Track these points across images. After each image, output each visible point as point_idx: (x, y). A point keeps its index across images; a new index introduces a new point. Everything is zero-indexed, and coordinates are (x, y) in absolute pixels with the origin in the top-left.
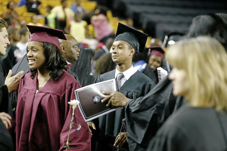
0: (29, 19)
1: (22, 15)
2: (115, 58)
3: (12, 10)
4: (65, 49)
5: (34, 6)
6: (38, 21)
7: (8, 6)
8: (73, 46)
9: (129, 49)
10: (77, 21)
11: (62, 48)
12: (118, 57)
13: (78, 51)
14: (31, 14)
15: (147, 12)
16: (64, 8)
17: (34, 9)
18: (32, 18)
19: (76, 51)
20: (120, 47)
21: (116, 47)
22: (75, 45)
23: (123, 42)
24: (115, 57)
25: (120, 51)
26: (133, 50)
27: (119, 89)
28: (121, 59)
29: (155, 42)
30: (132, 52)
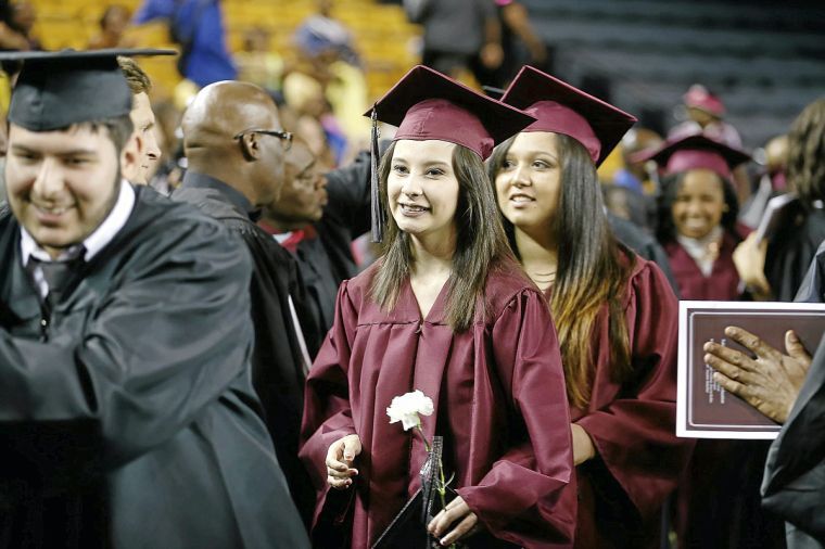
7: (104, 24)
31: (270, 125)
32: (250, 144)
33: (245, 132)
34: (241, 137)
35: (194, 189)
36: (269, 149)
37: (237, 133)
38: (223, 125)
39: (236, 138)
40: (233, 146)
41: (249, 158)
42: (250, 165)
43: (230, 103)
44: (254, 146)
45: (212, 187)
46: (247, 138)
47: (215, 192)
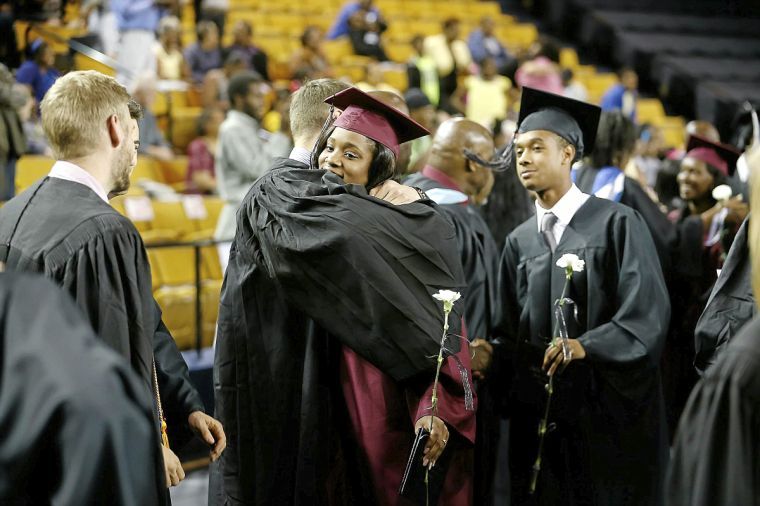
0: (358, 73)
1: (339, 63)
2: (526, 178)
3: (314, 50)
5: (371, 38)
6: (384, 80)
7: (305, 40)
9: (559, 149)
10: (487, 77)
12: (536, 174)
14: (362, 61)
15: (671, 52)
16: (450, 41)
17: (370, 46)
18: (366, 71)
20: (536, 146)
21: (526, 150)
23: (541, 135)
24: (526, 174)
25: (537, 157)
26: (570, 149)
27: (553, 251)
28: (543, 178)
29: (698, 130)
30: (568, 154)
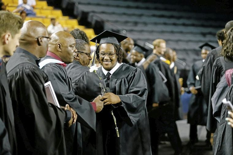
4: (61, 48)
8: (70, 45)
11: (58, 45)
13: (75, 51)
19: (73, 51)
22: (73, 44)
31: (45, 35)
32: (40, 40)
33: (39, 37)
34: (38, 39)
35: (17, 53)
36: (45, 42)
37: (36, 37)
38: (32, 34)
39: (36, 39)
40: (35, 41)
41: (39, 44)
42: (39, 47)
43: (34, 27)
44: (41, 41)
45: (23, 53)
46: (39, 39)
47: (24, 54)
